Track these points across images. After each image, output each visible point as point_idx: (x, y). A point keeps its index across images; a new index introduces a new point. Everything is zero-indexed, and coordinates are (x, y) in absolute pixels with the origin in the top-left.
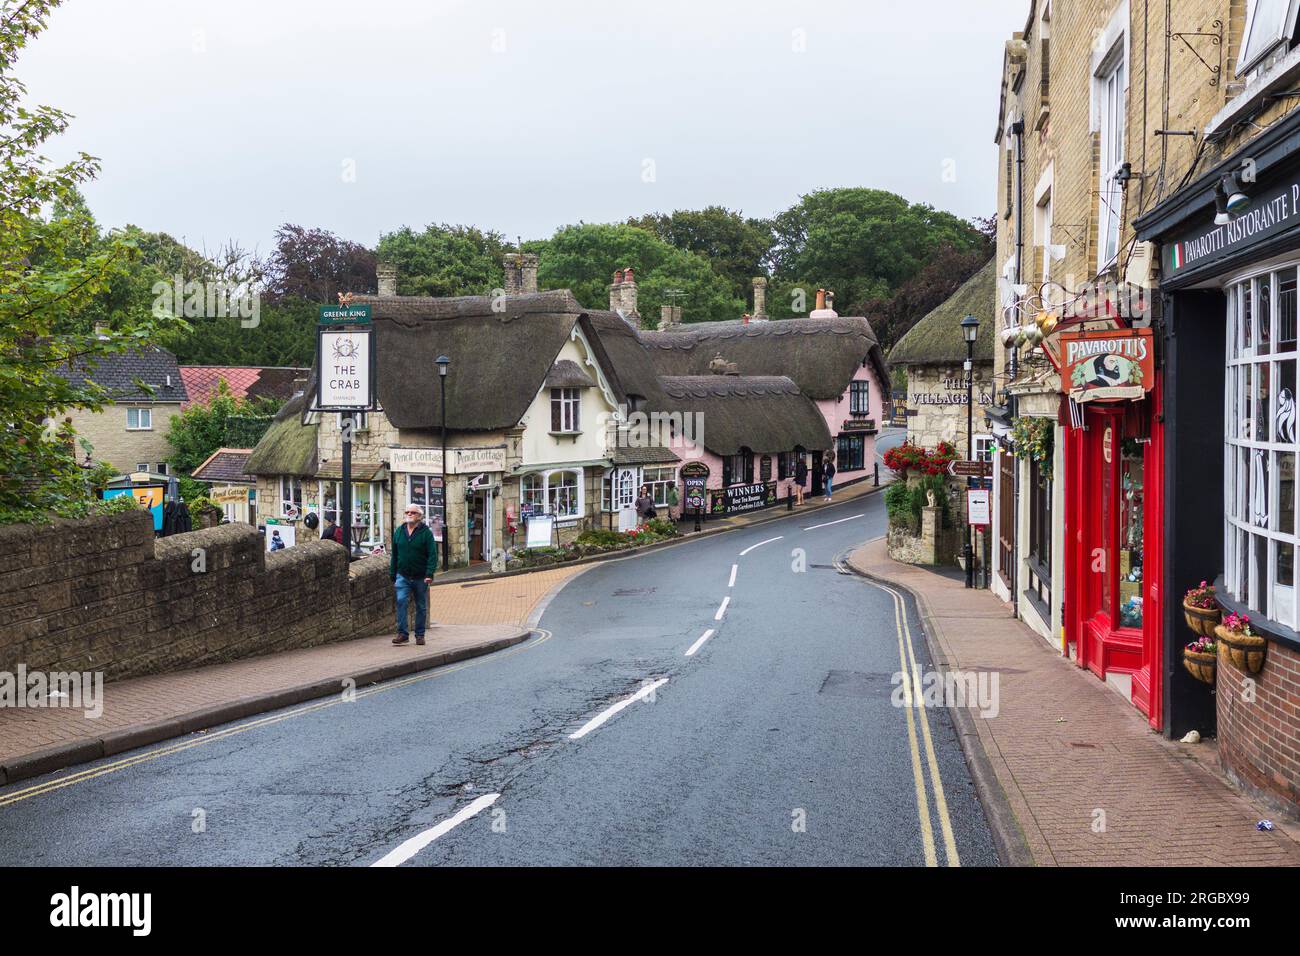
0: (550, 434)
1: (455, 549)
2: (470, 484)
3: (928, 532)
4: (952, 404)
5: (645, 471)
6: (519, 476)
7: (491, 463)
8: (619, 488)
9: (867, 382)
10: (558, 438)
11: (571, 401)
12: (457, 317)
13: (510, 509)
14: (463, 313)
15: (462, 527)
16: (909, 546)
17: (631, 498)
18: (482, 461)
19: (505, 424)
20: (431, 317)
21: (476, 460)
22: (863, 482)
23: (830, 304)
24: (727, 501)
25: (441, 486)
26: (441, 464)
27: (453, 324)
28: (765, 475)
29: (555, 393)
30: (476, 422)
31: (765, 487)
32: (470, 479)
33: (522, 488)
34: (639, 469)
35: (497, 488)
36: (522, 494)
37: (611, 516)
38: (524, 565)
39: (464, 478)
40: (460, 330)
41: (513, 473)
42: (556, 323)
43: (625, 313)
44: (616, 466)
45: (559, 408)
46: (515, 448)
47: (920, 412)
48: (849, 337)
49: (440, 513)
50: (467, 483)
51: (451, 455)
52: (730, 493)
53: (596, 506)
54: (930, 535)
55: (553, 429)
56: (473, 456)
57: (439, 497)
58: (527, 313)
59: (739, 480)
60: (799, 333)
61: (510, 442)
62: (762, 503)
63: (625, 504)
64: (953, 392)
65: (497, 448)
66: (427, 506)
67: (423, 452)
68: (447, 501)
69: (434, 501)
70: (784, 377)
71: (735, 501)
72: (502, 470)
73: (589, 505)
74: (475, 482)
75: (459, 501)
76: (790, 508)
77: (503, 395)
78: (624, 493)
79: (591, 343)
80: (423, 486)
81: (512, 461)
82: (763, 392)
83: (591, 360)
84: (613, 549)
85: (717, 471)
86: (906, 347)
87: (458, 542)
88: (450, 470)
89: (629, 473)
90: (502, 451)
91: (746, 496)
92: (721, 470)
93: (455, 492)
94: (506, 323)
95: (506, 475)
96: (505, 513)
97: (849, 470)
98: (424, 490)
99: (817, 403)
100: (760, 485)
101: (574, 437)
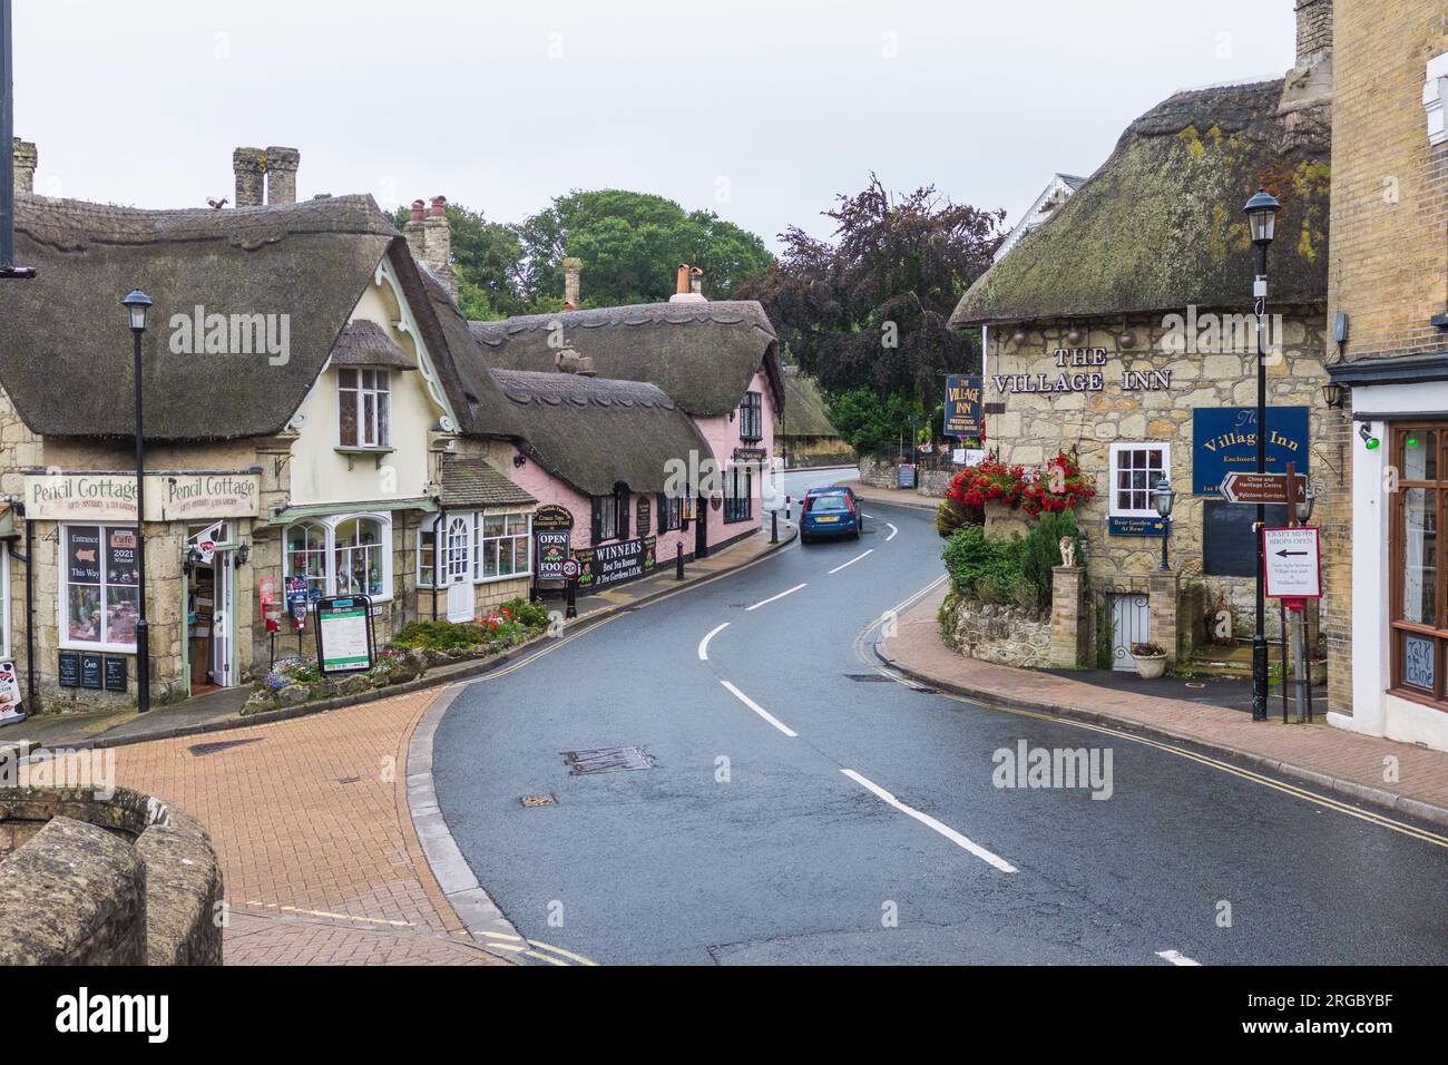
0: (336, 450)
1: (162, 666)
2: (194, 541)
3: (1064, 612)
4: (1071, 391)
5: (486, 518)
6: (280, 527)
7: (233, 502)
8: (448, 548)
9: (760, 395)
10: (352, 457)
11: (374, 393)
12: (155, 242)
13: (266, 588)
14: (164, 235)
15: (177, 624)
16: (1024, 637)
17: (465, 563)
18: (214, 497)
19: (260, 428)
20: (105, 237)
21: (204, 495)
22: (752, 537)
23: (697, 285)
24: (596, 567)
25: (133, 544)
26: (135, 502)
27: (147, 254)
28: (643, 530)
29: (346, 376)
30: (201, 426)
31: (643, 545)
32: (192, 532)
33: (287, 548)
34: (476, 514)
35: (244, 548)
36: (285, 559)
37: (435, 595)
38: (311, 697)
39: (182, 530)
40: (161, 263)
41: (274, 521)
42: (349, 249)
43: (433, 267)
44: (445, 509)
45: (354, 405)
46: (277, 474)
47: (1010, 405)
48: (740, 329)
49: (132, 597)
50: (186, 539)
51: (155, 486)
52: (600, 555)
53: (408, 580)
54: (1068, 617)
55: (344, 441)
56: (199, 487)
57: (129, 568)
58: (291, 233)
59: (611, 534)
60: (663, 322)
61: (268, 463)
62: (639, 571)
63: (455, 575)
64: (1073, 372)
65: (243, 473)
66: (103, 584)
67: (96, 480)
68: (147, 576)
69: (119, 576)
70: (648, 385)
71: (607, 568)
72: (253, 514)
73: (399, 578)
74: (204, 537)
75: (171, 574)
76: (680, 576)
77: (254, 375)
78: (455, 556)
79: (408, 294)
80: (96, 548)
81: (271, 499)
82: (631, 403)
83: (407, 324)
84: (469, 657)
85: (583, 520)
86: (992, 293)
87: (169, 654)
88: (153, 514)
89: (461, 521)
90: (252, 479)
91: (619, 559)
92: (590, 517)
93: (163, 557)
94: (250, 250)
95: (259, 524)
96: (257, 595)
97: (735, 521)
98: (97, 556)
99: (698, 422)
100: (635, 541)
101: (377, 457)
